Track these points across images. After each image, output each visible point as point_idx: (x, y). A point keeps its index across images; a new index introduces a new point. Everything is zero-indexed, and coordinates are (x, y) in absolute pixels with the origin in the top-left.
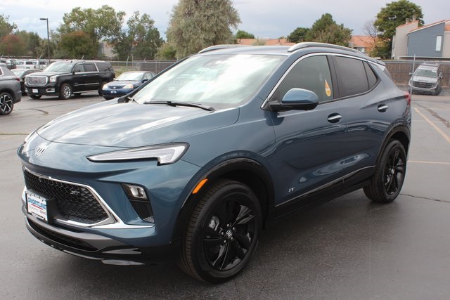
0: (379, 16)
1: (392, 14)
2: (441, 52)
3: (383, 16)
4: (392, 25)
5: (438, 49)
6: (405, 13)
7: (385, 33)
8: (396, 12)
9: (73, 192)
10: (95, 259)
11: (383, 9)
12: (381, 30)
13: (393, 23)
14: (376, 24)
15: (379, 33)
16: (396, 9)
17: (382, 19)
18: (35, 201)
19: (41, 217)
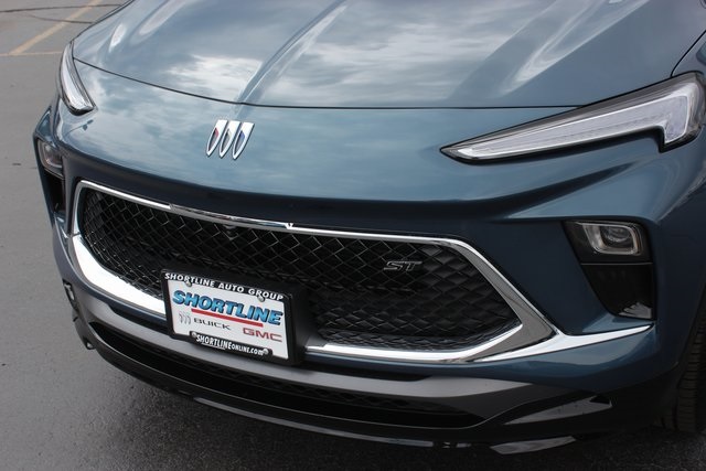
9: (394, 265)
18: (217, 301)
19: (251, 347)
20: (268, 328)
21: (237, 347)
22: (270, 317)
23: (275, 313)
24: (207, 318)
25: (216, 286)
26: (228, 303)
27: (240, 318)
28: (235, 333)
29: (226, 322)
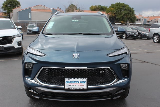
0: (3, 5)
1: (9, 4)
2: (31, 19)
3: (5, 5)
4: (9, 8)
5: (30, 17)
6: (14, 4)
7: (7, 11)
8: (10, 3)
10: (110, 99)
11: (5, 2)
12: (5, 10)
13: (10, 8)
14: (2, 8)
15: (4, 11)
16: (10, 2)
17: (5, 6)
18: (74, 81)
19: (80, 88)
20: (83, 84)
21: (77, 89)
22: (84, 82)
23: (85, 81)
24: (72, 85)
25: (74, 79)
26: (76, 81)
27: (79, 83)
28: (77, 86)
29: (75, 85)
